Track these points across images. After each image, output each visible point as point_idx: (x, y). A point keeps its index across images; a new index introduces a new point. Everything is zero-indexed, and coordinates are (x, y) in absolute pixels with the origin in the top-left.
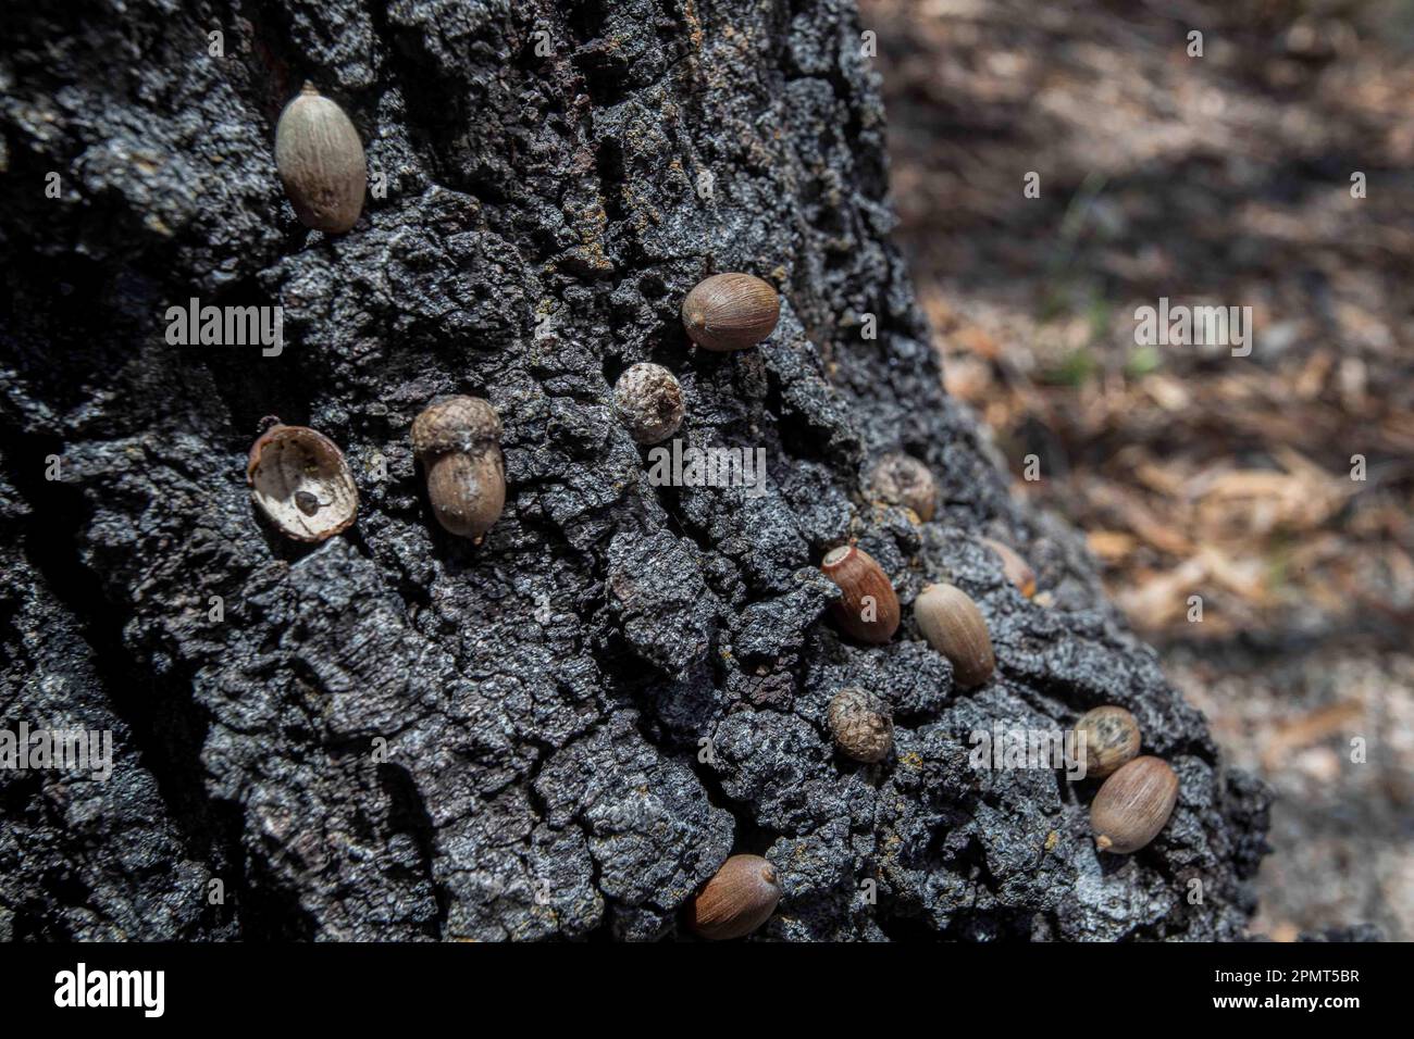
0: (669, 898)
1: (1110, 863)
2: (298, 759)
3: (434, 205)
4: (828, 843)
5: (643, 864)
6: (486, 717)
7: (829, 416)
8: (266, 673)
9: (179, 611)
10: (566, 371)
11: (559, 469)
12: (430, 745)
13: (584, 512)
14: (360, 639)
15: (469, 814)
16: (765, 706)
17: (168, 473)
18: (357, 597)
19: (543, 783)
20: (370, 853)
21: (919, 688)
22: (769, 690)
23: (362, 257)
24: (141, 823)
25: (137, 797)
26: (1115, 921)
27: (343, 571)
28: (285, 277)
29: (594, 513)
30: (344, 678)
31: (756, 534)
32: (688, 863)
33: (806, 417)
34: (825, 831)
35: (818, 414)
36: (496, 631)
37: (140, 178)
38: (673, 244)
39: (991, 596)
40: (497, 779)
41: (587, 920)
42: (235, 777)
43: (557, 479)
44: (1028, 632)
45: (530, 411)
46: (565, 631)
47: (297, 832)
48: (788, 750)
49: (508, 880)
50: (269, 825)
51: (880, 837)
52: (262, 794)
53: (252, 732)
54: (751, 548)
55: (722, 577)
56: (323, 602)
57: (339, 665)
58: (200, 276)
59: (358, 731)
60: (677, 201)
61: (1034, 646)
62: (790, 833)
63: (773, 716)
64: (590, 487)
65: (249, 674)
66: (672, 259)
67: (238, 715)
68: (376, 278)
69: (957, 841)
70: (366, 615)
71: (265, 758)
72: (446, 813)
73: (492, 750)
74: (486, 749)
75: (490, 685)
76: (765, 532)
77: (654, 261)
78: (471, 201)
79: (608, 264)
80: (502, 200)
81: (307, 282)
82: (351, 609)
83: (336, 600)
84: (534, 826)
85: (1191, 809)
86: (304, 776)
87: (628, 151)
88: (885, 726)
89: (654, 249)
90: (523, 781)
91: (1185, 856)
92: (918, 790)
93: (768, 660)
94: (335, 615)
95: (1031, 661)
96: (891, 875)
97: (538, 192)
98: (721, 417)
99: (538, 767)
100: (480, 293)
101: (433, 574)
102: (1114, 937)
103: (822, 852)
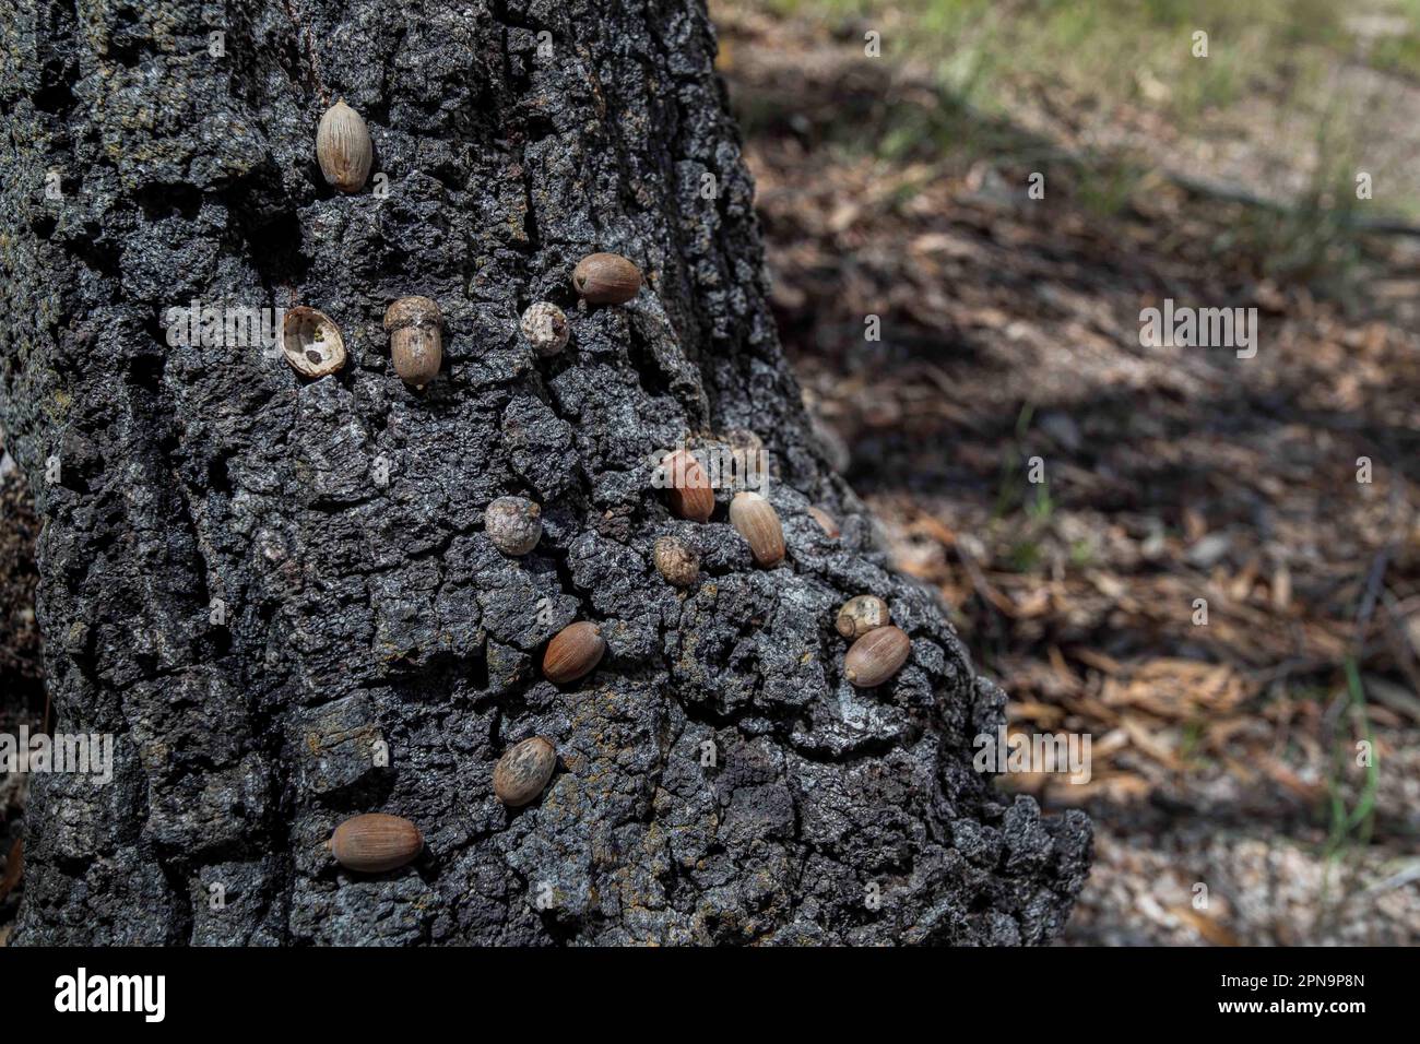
0: (528, 641)
1: (862, 691)
2: (290, 516)
3: (412, 182)
4: (643, 627)
5: (510, 612)
6: (416, 503)
7: (674, 365)
9: (226, 416)
10: (490, 300)
11: (479, 354)
12: (377, 514)
13: (493, 382)
14: (339, 439)
15: (398, 565)
18: (339, 411)
19: (450, 554)
20: (331, 586)
21: (722, 550)
22: (612, 526)
23: (364, 205)
24: (183, 564)
25: (181, 548)
26: (855, 730)
27: (333, 395)
28: (315, 213)
29: (500, 385)
30: (326, 462)
31: (614, 427)
33: (659, 364)
34: (642, 619)
35: (667, 363)
36: (428, 451)
37: (233, 136)
38: (572, 233)
39: (794, 520)
40: (421, 545)
41: (472, 645)
42: (249, 519)
43: (476, 359)
44: (817, 544)
45: (462, 314)
46: (473, 459)
47: (284, 561)
48: (621, 563)
49: (420, 609)
50: (268, 553)
51: (682, 636)
52: (265, 534)
53: (264, 493)
54: (608, 434)
55: (585, 448)
56: (318, 410)
57: (323, 454)
58: (262, 206)
59: (331, 496)
60: (576, 209)
61: (820, 553)
62: (618, 617)
63: (614, 543)
64: (498, 367)
65: (265, 458)
66: (570, 242)
67: (256, 483)
68: (371, 218)
69: (740, 652)
70: (344, 424)
71: (268, 511)
72: (383, 561)
73: (417, 524)
74: (413, 523)
75: (420, 484)
76: (621, 430)
77: (559, 241)
78: (437, 184)
79: (524, 237)
80: (458, 186)
81: (327, 215)
82: (334, 419)
83: (327, 410)
84: (442, 583)
85: (922, 669)
86: (293, 527)
87: (545, 170)
88: (690, 558)
89: (555, 233)
90: (438, 551)
91: (909, 693)
92: (713, 610)
93: (614, 505)
94: (324, 420)
95: (816, 562)
96: (688, 665)
97: (483, 186)
98: (595, 347)
99: (447, 543)
100: (438, 241)
101: (389, 409)
102: (853, 740)
103: (638, 631)
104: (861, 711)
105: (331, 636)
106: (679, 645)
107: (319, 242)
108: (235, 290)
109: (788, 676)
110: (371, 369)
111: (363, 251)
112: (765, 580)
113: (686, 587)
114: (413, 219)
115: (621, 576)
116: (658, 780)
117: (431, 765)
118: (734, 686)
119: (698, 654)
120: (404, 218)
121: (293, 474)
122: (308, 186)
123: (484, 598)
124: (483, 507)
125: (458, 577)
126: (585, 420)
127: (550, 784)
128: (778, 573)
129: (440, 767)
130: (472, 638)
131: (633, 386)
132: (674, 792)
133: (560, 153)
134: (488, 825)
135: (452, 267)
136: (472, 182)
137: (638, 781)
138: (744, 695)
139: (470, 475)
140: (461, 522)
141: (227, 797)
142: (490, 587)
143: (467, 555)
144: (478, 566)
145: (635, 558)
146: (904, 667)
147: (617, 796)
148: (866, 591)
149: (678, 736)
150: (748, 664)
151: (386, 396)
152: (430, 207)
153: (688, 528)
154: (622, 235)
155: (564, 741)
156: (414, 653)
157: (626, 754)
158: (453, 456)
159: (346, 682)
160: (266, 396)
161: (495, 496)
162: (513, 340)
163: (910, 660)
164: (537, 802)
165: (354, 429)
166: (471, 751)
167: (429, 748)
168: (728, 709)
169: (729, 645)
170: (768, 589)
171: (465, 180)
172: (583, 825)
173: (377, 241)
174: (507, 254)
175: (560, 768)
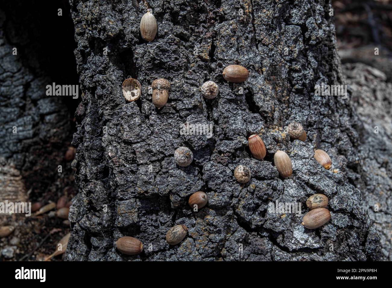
0: (183, 194)
1: (307, 230)
2: (119, 143)
3: (169, 39)
4: (223, 196)
5: (178, 185)
6: (154, 145)
7: (260, 104)
8: (117, 125)
9: (107, 110)
10: (192, 79)
11: (181, 98)
12: (141, 147)
13: (184, 109)
14: (133, 122)
15: (146, 164)
16: (219, 163)
17: (110, 83)
18: (133, 114)
19: (163, 163)
20: (128, 166)
21: (263, 172)
22: (222, 159)
23: (151, 47)
24: (96, 150)
25: (97, 145)
26: (300, 243)
27: (132, 108)
28: (136, 49)
29: (187, 109)
30: (128, 129)
31: (231, 125)
32: (188, 188)
33: (255, 103)
34: (223, 193)
35: (258, 103)
36: (161, 128)
37: (109, 25)
38: (227, 56)
39: (304, 160)
40: (154, 158)
41: (164, 193)
42: (106, 143)
43: (180, 100)
44: (309, 171)
45: (178, 85)
46: (176, 133)
47: (114, 157)
48: (221, 173)
49: (150, 179)
50: (110, 154)
51: (240, 200)
52: (110, 148)
53: (111, 135)
54: (227, 128)
55: (217, 132)
56: (127, 113)
57: (128, 126)
58: (121, 46)
59: (128, 140)
60: (231, 47)
61: (309, 175)
62: (215, 191)
63: (221, 165)
64: (187, 103)
65: (114, 125)
66: (226, 60)
67: (110, 132)
68: (152, 51)
69: (261, 209)
70: (134, 118)
71: (112, 141)
72: (142, 162)
73: (153, 152)
74: (152, 152)
75: (156, 139)
76: (234, 126)
77: (221, 59)
78: (177, 39)
79: (208, 58)
80: (187, 40)
81: (139, 50)
82: (132, 116)
83: (129, 113)
84: (160, 171)
85: (335, 226)
86: (118, 147)
87: (220, 34)
88: (246, 175)
89: (221, 57)
90: (159, 161)
91: (325, 235)
92: (252, 193)
93: (224, 153)
94: (128, 116)
95: (306, 177)
96: (240, 210)
97: (196, 40)
98: (228, 97)
99: (163, 159)
100: (176, 59)
101: (151, 114)
102: (298, 247)
103: (221, 197)
104: (306, 236)
105: (127, 181)
106: (238, 203)
107: (137, 59)
108: (113, 71)
109: (275, 221)
110: (148, 100)
111: (149, 62)
112: (280, 184)
113: (244, 185)
114: (167, 51)
115: (219, 178)
116: (223, 246)
117: (152, 225)
118: (256, 219)
119: (244, 207)
120: (164, 51)
121: (120, 131)
122: (136, 40)
123: (170, 179)
124: (176, 149)
125: (164, 170)
126: (220, 122)
127: (184, 240)
128: (287, 181)
129: (154, 226)
130: (165, 190)
131: (244, 110)
132: (227, 251)
133: (225, 28)
134: (164, 248)
135: (179, 68)
136: (191, 39)
137: (214, 245)
138: (260, 223)
139: (174, 138)
140: (167, 153)
141: (96, 220)
142: (172, 176)
143: (168, 163)
144: (170, 168)
145: (228, 171)
146: (326, 224)
147: (207, 248)
148: (322, 192)
149: (234, 232)
150: (264, 213)
151: (150, 109)
152: (174, 47)
153: (253, 162)
154: (251, 56)
155: (193, 227)
156: (146, 192)
157: (212, 236)
158: (170, 131)
159: (129, 196)
160: (117, 105)
161: (181, 145)
162: (193, 95)
163: (330, 221)
164: (179, 245)
165: (137, 120)
166: (164, 223)
167: (152, 220)
168: (253, 227)
169: (258, 206)
170: (280, 187)
171: (189, 37)
172: (191, 256)
173: (153, 59)
174: (201, 63)
175: (188, 236)
